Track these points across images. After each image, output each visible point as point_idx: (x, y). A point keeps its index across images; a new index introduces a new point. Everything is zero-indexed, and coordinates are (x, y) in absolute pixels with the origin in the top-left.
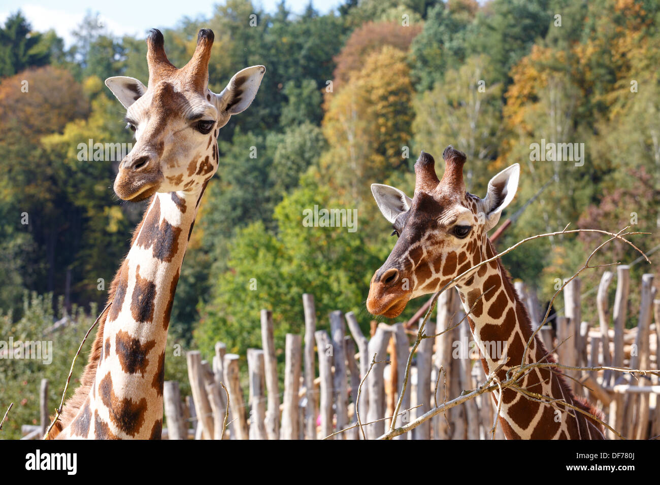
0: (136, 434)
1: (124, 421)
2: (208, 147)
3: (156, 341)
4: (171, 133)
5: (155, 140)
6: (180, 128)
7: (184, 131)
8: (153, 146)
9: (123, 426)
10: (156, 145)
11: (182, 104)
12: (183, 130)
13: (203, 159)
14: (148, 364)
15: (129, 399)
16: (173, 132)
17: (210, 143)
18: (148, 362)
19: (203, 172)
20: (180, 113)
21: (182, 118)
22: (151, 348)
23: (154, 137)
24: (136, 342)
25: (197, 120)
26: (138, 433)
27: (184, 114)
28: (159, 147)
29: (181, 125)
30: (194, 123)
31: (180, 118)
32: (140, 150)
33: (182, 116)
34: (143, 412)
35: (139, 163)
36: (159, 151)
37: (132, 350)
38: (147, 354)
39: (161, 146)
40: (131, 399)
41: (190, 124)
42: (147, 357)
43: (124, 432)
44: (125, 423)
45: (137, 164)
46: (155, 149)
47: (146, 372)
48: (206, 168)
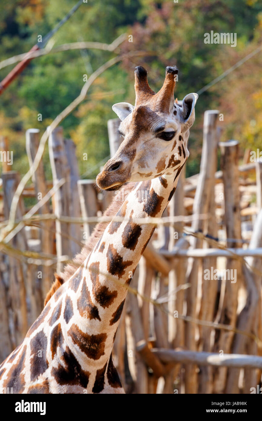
0: (106, 308)
1: (100, 298)
2: (173, 149)
3: (133, 262)
4: (142, 142)
5: (129, 149)
6: (149, 138)
7: (152, 141)
8: (126, 153)
9: (99, 300)
10: (129, 152)
11: (151, 122)
12: (152, 139)
13: (169, 157)
14: (124, 274)
15: (107, 288)
16: (144, 142)
17: (174, 146)
18: (125, 273)
19: (171, 166)
20: (149, 128)
21: (150, 131)
22: (129, 265)
23: (129, 147)
24: (120, 258)
25: (160, 132)
26: (108, 307)
27: (151, 128)
28: (132, 153)
29: (150, 137)
30: (159, 134)
31: (149, 132)
32: (117, 157)
33: (151, 130)
34: (114, 298)
35: (115, 166)
36: (131, 157)
37: (116, 262)
38: (126, 268)
39: (133, 153)
40: (108, 288)
41: (156, 135)
42: (124, 270)
43: (99, 304)
44: (101, 299)
45: (112, 168)
46: (128, 155)
47: (122, 277)
48: (173, 163)
